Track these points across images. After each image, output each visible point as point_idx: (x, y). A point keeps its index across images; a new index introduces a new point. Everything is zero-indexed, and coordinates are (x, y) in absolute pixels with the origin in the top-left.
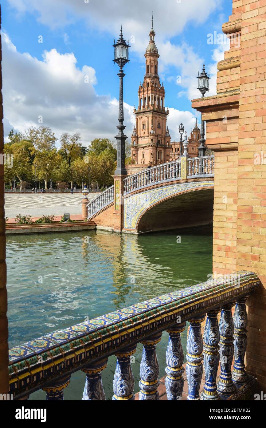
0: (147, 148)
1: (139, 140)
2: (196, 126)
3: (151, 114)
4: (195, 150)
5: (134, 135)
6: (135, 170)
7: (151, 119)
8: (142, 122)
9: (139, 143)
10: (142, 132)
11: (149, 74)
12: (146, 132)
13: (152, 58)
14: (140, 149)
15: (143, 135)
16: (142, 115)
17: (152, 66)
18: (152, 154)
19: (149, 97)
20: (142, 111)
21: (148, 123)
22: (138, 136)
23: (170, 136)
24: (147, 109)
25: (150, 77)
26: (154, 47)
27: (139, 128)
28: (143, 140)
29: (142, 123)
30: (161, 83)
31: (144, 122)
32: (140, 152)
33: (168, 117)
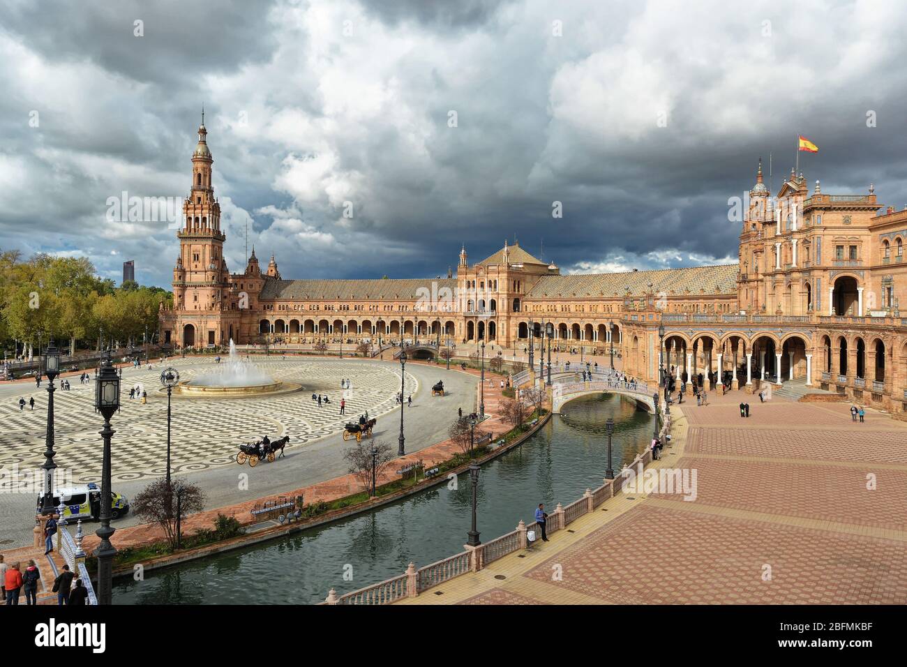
0: (202, 288)
1: (188, 275)
2: (253, 255)
3: (210, 242)
4: (253, 288)
5: (179, 267)
6: (187, 318)
7: (208, 249)
8: (192, 250)
9: (187, 279)
10: (193, 265)
11: (202, 187)
12: (200, 265)
13: (205, 165)
14: (188, 288)
15: (193, 269)
16: (193, 242)
17: (205, 176)
18: (213, 296)
19: (204, 219)
20: (192, 235)
21: (204, 253)
22: (184, 269)
23: (228, 271)
24: (200, 234)
25: (203, 190)
26: (208, 151)
27: (186, 258)
28: (194, 275)
29: (192, 253)
30: (215, 198)
31: (196, 250)
32: (189, 294)
33: (225, 245)
